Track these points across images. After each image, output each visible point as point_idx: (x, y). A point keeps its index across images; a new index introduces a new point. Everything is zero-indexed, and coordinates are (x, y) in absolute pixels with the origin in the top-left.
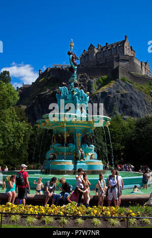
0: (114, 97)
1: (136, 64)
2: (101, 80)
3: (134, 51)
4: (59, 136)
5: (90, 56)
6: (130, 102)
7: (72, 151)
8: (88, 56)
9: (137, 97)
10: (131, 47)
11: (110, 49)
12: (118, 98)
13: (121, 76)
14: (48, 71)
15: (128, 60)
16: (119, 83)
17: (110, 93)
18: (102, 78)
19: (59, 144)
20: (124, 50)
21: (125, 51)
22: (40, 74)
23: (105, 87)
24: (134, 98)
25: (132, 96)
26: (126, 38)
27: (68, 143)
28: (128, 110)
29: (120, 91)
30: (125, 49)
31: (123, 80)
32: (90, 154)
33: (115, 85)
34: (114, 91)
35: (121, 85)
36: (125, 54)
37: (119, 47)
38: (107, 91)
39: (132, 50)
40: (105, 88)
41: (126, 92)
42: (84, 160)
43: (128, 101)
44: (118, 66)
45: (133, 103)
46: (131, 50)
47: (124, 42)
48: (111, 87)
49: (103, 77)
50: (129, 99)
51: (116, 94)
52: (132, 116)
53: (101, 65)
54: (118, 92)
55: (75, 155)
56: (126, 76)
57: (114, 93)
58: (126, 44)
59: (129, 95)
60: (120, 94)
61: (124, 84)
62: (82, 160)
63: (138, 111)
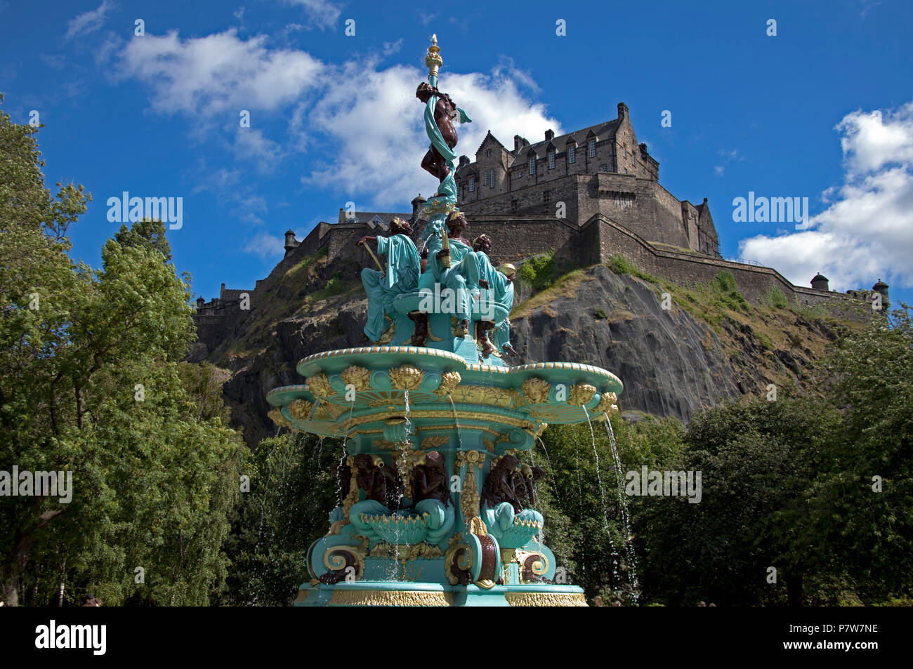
0: (584, 334)
1: (663, 209)
2: (529, 269)
3: (655, 164)
4: (377, 462)
5: (483, 178)
6: (648, 356)
7: (435, 536)
8: (477, 180)
9: (673, 335)
10: (643, 147)
11: (564, 155)
12: (597, 341)
13: (607, 253)
14: (321, 235)
15: (631, 196)
16: (601, 278)
17: (566, 319)
18: (532, 262)
19: (372, 504)
20: (614, 156)
21: (620, 160)
22: (288, 249)
23: (544, 297)
24: (661, 340)
25: (656, 333)
26: (621, 113)
27: (419, 495)
28: (640, 387)
29: (608, 313)
30: (620, 153)
31: (618, 269)
32: (522, 555)
33: (585, 288)
34: (581, 312)
35: (609, 287)
36: (621, 171)
37: (598, 145)
38: (554, 313)
39: (645, 156)
40: (547, 301)
41: (630, 316)
42: (500, 582)
43: (639, 353)
44: (597, 215)
45: (657, 360)
46: (644, 159)
47: (614, 126)
48: (570, 294)
49: (536, 257)
50: (642, 345)
51: (590, 322)
52: (655, 413)
53: (530, 211)
54: (597, 316)
55: (451, 557)
56: (625, 255)
57: (581, 321)
58: (622, 136)
59: (642, 327)
60: (604, 322)
61: (620, 285)
62: (489, 583)
63: (679, 393)
